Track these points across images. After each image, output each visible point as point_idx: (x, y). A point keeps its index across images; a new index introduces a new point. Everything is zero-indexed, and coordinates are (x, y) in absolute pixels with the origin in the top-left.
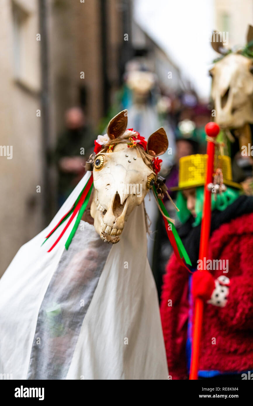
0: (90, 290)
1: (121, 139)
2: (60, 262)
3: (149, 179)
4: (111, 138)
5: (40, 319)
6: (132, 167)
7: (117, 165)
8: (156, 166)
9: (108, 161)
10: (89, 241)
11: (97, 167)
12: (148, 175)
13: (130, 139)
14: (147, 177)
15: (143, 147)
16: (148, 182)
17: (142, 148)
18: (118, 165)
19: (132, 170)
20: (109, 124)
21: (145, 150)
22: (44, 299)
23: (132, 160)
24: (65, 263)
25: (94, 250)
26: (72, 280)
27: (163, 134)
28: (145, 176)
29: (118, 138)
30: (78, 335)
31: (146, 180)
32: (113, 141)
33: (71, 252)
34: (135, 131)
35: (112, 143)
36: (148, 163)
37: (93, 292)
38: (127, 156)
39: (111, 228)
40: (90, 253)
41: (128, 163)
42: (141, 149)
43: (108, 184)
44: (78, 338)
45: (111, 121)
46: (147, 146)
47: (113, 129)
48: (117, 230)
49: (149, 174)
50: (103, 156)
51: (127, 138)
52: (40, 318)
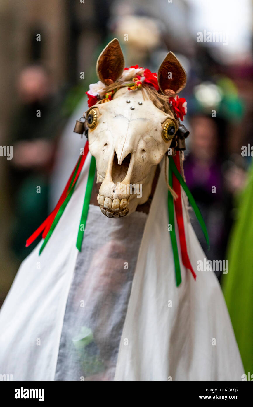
0: (122, 301)
1: (122, 82)
2: (77, 268)
3: (164, 126)
4: (107, 84)
5: (63, 353)
6: (136, 115)
7: (115, 116)
8: (176, 108)
9: (103, 114)
10: (109, 232)
11: (91, 125)
12: (162, 122)
13: (135, 79)
14: (160, 124)
15: (153, 86)
16: (164, 131)
17: (153, 88)
18: (117, 117)
19: (138, 119)
20: (97, 64)
21: (156, 90)
22: (64, 324)
23: (137, 106)
24: (83, 268)
25: (119, 243)
26: (95, 289)
27: (174, 61)
28: (158, 123)
29: (116, 82)
30: (115, 366)
31: (160, 128)
32: (110, 88)
33: (88, 253)
34: (140, 68)
35: (109, 90)
36: (160, 106)
37: (127, 303)
38: (129, 102)
39: (110, 199)
40: (114, 247)
41: (131, 110)
42: (150, 89)
43: (105, 144)
44: (115, 370)
45: (99, 59)
46: (159, 84)
47: (108, 71)
48: (119, 201)
49: (164, 120)
50: (96, 109)
51: (130, 79)
52: (61, 351)
